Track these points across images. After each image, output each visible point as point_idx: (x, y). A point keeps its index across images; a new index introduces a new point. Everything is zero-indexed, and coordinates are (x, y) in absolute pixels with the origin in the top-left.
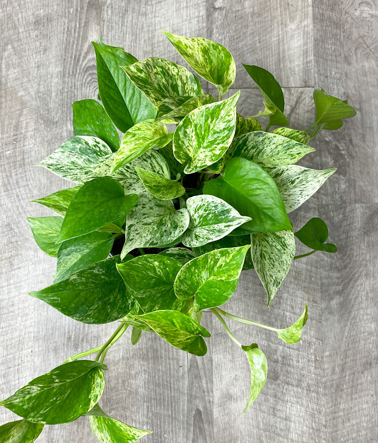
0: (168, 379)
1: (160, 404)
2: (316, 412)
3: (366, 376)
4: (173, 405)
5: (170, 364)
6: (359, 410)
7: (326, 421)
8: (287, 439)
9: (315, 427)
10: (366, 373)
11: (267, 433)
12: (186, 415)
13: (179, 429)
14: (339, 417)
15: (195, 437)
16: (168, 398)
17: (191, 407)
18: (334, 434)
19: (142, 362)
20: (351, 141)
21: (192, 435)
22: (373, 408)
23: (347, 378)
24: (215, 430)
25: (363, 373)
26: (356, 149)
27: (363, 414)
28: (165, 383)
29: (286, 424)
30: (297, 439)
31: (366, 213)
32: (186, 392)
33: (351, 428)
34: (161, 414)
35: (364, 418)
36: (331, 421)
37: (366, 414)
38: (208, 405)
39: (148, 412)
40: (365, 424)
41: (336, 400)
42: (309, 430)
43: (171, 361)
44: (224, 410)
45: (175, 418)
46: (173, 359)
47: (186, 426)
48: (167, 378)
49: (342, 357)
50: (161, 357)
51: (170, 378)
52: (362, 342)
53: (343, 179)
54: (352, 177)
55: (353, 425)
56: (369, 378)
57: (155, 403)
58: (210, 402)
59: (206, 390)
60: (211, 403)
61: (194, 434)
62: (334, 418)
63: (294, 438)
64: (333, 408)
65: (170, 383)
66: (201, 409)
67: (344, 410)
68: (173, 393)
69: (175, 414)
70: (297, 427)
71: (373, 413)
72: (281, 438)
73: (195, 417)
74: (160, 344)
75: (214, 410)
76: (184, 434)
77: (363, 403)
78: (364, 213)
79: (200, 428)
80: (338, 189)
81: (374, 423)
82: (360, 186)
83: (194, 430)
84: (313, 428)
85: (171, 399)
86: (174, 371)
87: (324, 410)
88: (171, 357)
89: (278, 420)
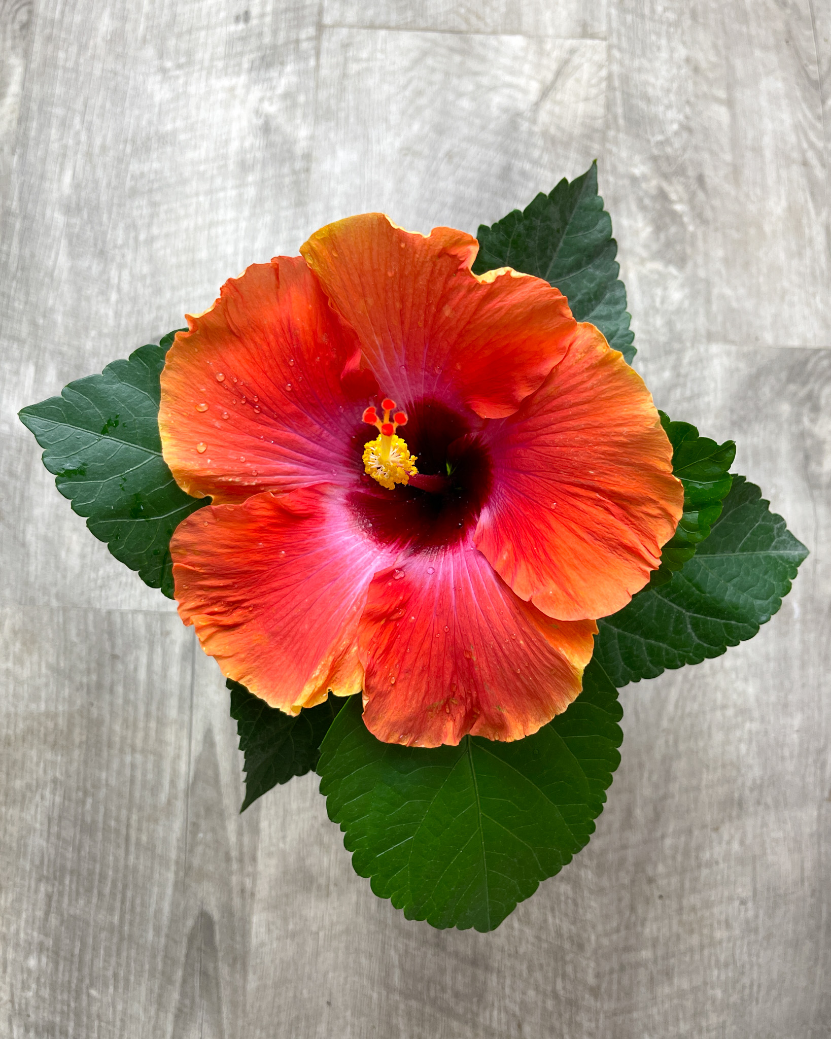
0: (124, 813)
1: (89, 890)
2: (567, 946)
3: (726, 837)
4: (129, 894)
5: (133, 766)
6: (702, 947)
7: (598, 976)
8: (475, 1026)
9: (562, 992)
10: (726, 831)
11: (414, 1003)
12: (165, 930)
13: (139, 974)
14: (638, 965)
15: (187, 1002)
16: (116, 870)
17: (182, 906)
18: (619, 1019)
19: (49, 756)
20: (701, 179)
21: (176, 996)
22: (746, 942)
23: (668, 842)
24: (252, 983)
25: (716, 829)
26: (717, 202)
27: (713, 958)
28: (113, 823)
29: (474, 978)
30: (504, 1028)
31: (738, 370)
32: (173, 855)
33: (675, 1001)
34: (87, 923)
35: (716, 973)
36: (615, 976)
37: (722, 958)
38: (237, 902)
39: (47, 913)
40: (719, 993)
41: (633, 909)
42: (544, 1002)
43: (139, 758)
44: (285, 920)
45: (130, 936)
46: (144, 751)
47: (160, 966)
48: (119, 808)
49: (655, 778)
50: (110, 745)
51: (130, 810)
52: (718, 737)
53: (675, 277)
54: (702, 273)
55: (681, 994)
56: (736, 846)
57: (74, 887)
58: (243, 891)
59: (234, 853)
60: (247, 895)
61: (183, 994)
62: (622, 968)
63: (495, 1025)
64: (623, 933)
65: (128, 826)
66: (216, 915)
67: (655, 943)
68: (132, 858)
69: (131, 924)
70: (507, 991)
71: (745, 958)
72: (455, 1024)
73: (191, 939)
74: (111, 704)
75: (255, 919)
76: (151, 991)
77: (716, 925)
78: (731, 372)
79: (204, 974)
80: (663, 302)
81: (747, 992)
82: (722, 297)
83: (184, 981)
84: (556, 996)
85: (125, 876)
86: (144, 786)
87: (593, 938)
88: (139, 743)
89: (450, 963)
